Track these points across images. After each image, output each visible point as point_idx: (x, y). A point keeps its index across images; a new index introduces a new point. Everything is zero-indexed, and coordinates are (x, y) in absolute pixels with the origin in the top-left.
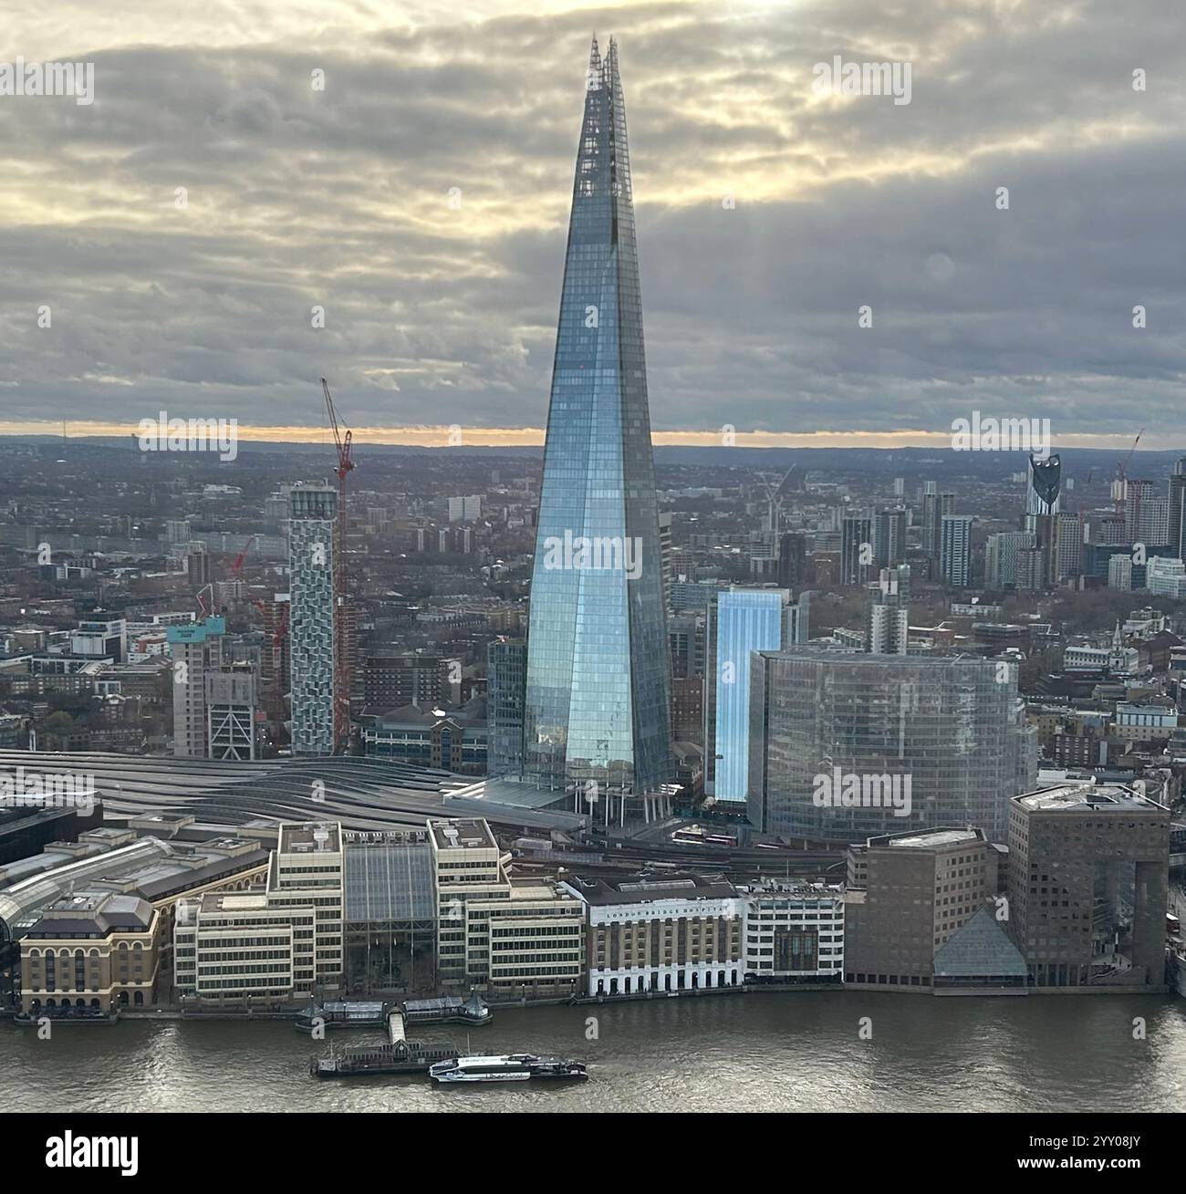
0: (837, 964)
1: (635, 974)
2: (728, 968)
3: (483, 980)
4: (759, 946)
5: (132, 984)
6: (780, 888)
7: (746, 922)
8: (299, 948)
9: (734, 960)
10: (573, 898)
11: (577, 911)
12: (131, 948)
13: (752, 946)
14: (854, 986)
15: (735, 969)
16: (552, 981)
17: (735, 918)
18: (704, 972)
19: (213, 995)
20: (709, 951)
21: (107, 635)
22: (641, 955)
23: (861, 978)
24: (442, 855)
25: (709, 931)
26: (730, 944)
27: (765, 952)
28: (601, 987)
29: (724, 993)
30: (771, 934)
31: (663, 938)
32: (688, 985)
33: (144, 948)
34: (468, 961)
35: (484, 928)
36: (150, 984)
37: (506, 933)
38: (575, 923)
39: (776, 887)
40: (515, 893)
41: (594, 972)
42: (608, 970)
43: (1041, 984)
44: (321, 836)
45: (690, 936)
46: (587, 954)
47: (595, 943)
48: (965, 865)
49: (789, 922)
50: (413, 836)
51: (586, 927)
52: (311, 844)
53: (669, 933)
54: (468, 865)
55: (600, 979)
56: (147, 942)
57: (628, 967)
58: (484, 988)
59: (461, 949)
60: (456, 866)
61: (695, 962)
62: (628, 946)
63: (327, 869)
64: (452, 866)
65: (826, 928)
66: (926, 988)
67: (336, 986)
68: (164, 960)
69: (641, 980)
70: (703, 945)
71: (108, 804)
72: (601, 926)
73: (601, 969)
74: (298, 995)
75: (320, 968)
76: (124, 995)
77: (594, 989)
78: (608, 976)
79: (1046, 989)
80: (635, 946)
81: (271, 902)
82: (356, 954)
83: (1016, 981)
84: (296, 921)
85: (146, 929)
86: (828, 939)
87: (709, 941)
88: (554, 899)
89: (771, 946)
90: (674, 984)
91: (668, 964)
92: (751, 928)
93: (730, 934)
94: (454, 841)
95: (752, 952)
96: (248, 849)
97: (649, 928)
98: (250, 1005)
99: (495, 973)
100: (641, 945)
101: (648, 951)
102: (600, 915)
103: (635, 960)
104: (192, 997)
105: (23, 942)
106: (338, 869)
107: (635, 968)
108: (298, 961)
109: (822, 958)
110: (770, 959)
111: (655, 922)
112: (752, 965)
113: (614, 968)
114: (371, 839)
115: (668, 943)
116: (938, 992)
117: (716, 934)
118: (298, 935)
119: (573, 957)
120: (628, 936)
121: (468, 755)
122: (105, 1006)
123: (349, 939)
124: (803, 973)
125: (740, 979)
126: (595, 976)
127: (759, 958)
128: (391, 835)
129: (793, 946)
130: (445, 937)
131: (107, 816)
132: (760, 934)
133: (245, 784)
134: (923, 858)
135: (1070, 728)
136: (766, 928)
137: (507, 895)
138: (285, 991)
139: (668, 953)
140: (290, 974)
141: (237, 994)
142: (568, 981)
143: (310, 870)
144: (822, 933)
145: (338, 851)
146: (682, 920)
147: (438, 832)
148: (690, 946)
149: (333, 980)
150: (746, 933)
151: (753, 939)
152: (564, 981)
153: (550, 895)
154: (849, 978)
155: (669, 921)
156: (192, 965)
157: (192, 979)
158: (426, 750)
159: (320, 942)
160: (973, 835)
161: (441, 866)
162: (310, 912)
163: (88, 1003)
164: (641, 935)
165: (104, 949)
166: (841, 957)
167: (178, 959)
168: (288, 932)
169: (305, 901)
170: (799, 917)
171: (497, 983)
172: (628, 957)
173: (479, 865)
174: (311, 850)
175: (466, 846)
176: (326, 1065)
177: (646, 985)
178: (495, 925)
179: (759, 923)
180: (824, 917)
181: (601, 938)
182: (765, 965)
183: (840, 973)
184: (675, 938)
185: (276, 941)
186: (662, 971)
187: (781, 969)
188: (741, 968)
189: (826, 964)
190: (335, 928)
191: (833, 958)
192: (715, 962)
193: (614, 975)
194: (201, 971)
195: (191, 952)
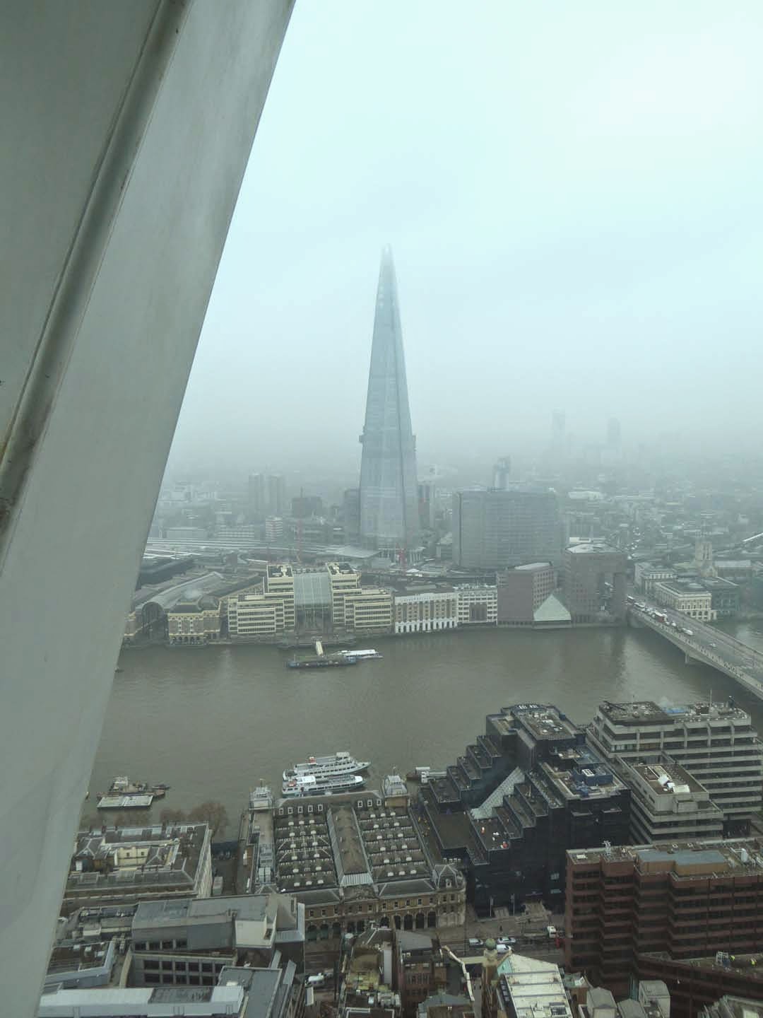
0: (495, 617)
1: (413, 623)
2: (451, 620)
3: (353, 627)
4: (463, 611)
5: (212, 631)
6: (471, 588)
7: (458, 602)
8: (278, 615)
9: (453, 617)
10: (387, 593)
11: (389, 599)
12: (211, 616)
13: (460, 611)
14: (502, 626)
15: (454, 621)
17: (453, 601)
18: (441, 622)
19: (244, 635)
20: (443, 614)
21: (186, 490)
22: (416, 616)
23: (504, 623)
24: (334, 577)
26: (451, 611)
27: (465, 614)
28: (399, 629)
29: (446, 632)
30: (468, 606)
31: (424, 609)
32: (435, 627)
33: (216, 617)
34: (346, 620)
35: (352, 606)
36: (219, 630)
37: (360, 608)
38: (389, 603)
39: (469, 587)
40: (364, 592)
41: (397, 623)
42: (402, 623)
43: (577, 623)
44: (284, 570)
45: (435, 608)
46: (394, 616)
47: (397, 612)
48: (545, 577)
49: (475, 601)
50: (321, 570)
51: (393, 605)
52: (280, 574)
53: (426, 607)
54: (344, 581)
55: (399, 626)
56: (217, 614)
57: (410, 621)
58: (352, 631)
59: (342, 615)
60: (340, 581)
61: (438, 618)
62: (410, 613)
63: (287, 584)
64: (337, 581)
65: (490, 603)
66: (531, 626)
67: (293, 631)
68: (224, 622)
69: (416, 626)
72: (399, 605)
73: (400, 622)
74: (277, 634)
75: (286, 623)
76: (209, 635)
77: (397, 631)
78: (402, 625)
79: (579, 625)
80: (413, 612)
81: (265, 597)
82: (300, 618)
83: (567, 622)
84: (277, 605)
85: (217, 609)
86: (491, 608)
87: (443, 610)
89: (468, 611)
90: (429, 628)
91: (427, 619)
92: (460, 604)
93: (451, 607)
94: (338, 571)
95: (460, 614)
97: (418, 605)
98: (259, 639)
99: (357, 624)
100: (416, 612)
101: (418, 614)
102: (399, 600)
103: (413, 618)
104: (236, 636)
105: (169, 614)
106: (292, 584)
107: (413, 621)
108: (277, 621)
109: (489, 615)
110: (468, 616)
111: (421, 603)
112: (460, 619)
113: (405, 621)
115: (427, 611)
116: (536, 628)
117: (446, 607)
118: (277, 610)
119: (389, 617)
120: (410, 608)
121: (335, 536)
122: (202, 639)
123: (298, 611)
124: (481, 622)
125: (456, 625)
126: (397, 625)
127: (463, 616)
129: (478, 611)
130: (336, 610)
132: (463, 606)
134: (529, 575)
136: (466, 604)
137: (360, 593)
138: (274, 633)
139: (427, 615)
140: (274, 626)
141: (255, 634)
142: (386, 627)
143: (280, 584)
144: (488, 605)
145: (292, 576)
146: (432, 602)
147: (331, 568)
148: (435, 613)
149: (292, 628)
150: (458, 606)
151: (460, 609)
152: (384, 627)
153: (378, 593)
154: (500, 623)
156: (235, 623)
157: (236, 628)
159: (286, 613)
160: (548, 564)
161: (333, 582)
162: (282, 601)
163: (189, 638)
164: (416, 608)
165: (201, 617)
166: (496, 615)
167: (230, 621)
168: (273, 609)
169: (279, 597)
170: (479, 599)
171: (357, 628)
173: (348, 581)
174: (280, 576)
175: (343, 573)
176: (293, 663)
177: (418, 629)
178: (356, 605)
179: (463, 602)
180: (489, 599)
181: (399, 609)
182: (466, 619)
183: (495, 622)
184: (429, 609)
185: (268, 613)
186: (424, 622)
187: (472, 620)
188: (456, 620)
189: (490, 618)
190: (292, 607)
191: (493, 615)
192: (445, 618)
193: (405, 624)
194: (240, 625)
195: (235, 618)
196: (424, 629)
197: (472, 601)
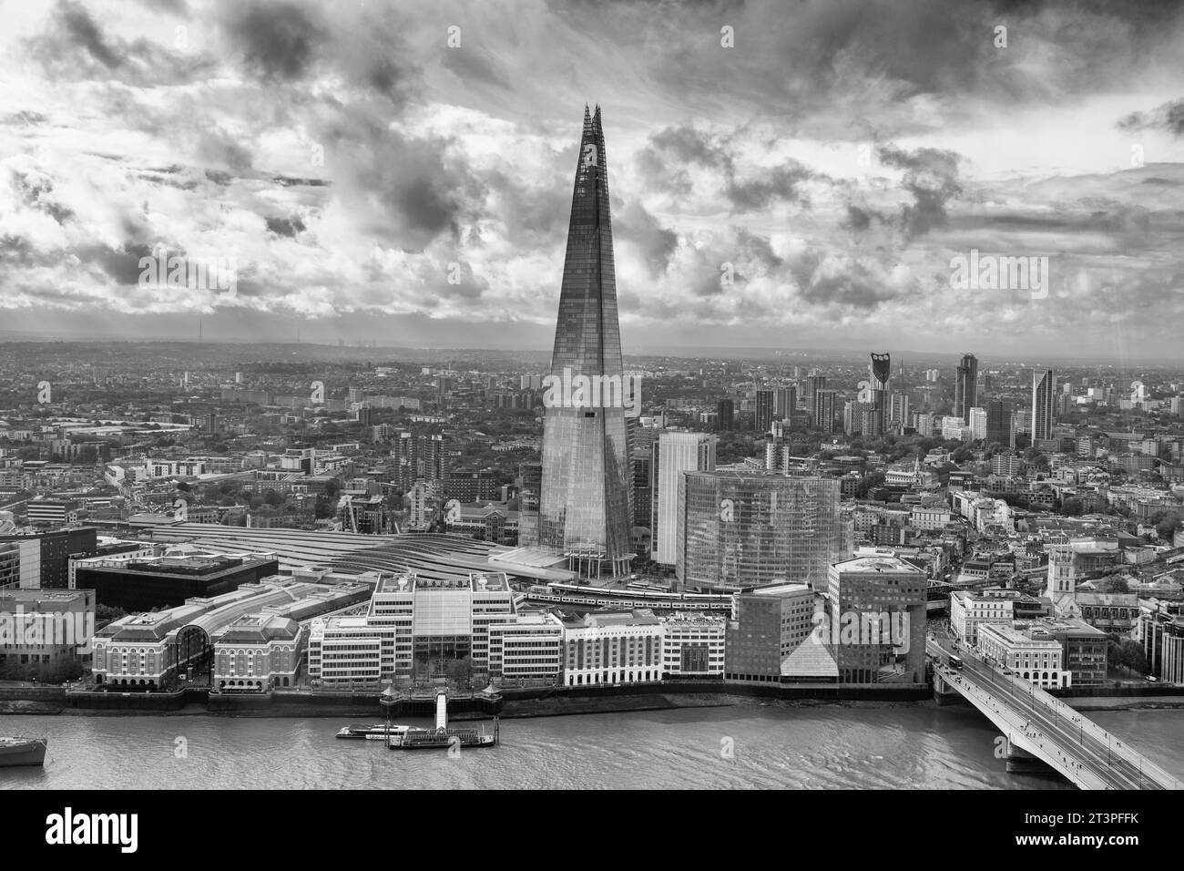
0: (721, 668)
1: (593, 672)
2: (652, 668)
3: (499, 674)
4: (672, 655)
5: (282, 673)
6: (686, 619)
7: (664, 640)
8: (385, 652)
9: (656, 664)
10: (555, 624)
11: (558, 632)
12: (282, 650)
13: (667, 655)
14: (731, 681)
15: (657, 670)
16: (541, 676)
17: (657, 638)
18: (637, 671)
19: (332, 681)
20: (640, 658)
22: (597, 660)
23: (735, 677)
24: (475, 595)
25: (640, 646)
26: (653, 654)
27: (675, 659)
28: (571, 680)
29: (649, 685)
30: (679, 648)
31: (611, 650)
32: (627, 679)
33: (291, 650)
34: (490, 662)
35: (500, 641)
36: (293, 673)
37: (513, 644)
38: (556, 639)
39: (683, 619)
40: (521, 620)
41: (567, 670)
42: (576, 669)
43: (848, 681)
45: (628, 649)
46: (563, 659)
47: (568, 652)
49: (690, 641)
50: (460, 583)
51: (563, 642)
52: (395, 587)
53: (615, 647)
54: (491, 602)
55: (571, 676)
56: (293, 647)
57: (589, 667)
58: (499, 679)
59: (485, 655)
60: (484, 602)
61: (631, 665)
62: (589, 654)
63: (404, 603)
64: (481, 602)
65: (713, 644)
66: (776, 683)
67: (408, 676)
68: (301, 658)
69: (597, 676)
70: (636, 655)
71: (281, 560)
72: (572, 642)
73: (572, 668)
74: (383, 681)
75: (398, 664)
76: (277, 679)
77: (567, 683)
78: (576, 673)
79: (850, 685)
80: (593, 655)
81: (369, 623)
82: (420, 656)
83: (833, 679)
84: (383, 635)
85: (292, 638)
86: (714, 652)
87: (640, 652)
88: (545, 624)
89: (679, 655)
90: (618, 679)
91: (614, 666)
92: (666, 644)
93: (653, 648)
94: (484, 587)
95: (667, 659)
96: (362, 590)
97: (602, 643)
98: (353, 687)
99: (506, 670)
100: (597, 654)
101: (601, 657)
103: (593, 663)
104: (319, 682)
105: (217, 645)
106: (411, 603)
107: (593, 669)
108: (384, 660)
109: (711, 663)
110: (678, 663)
111: (606, 639)
112: (667, 667)
113: (580, 667)
114: (434, 583)
115: (615, 653)
116: (784, 686)
117: (644, 648)
118: (384, 643)
119: (555, 661)
120: (589, 648)
121: (508, 533)
122: (265, 686)
123: (417, 647)
124: (699, 673)
125: (660, 677)
126: (568, 673)
127: (671, 663)
128: (447, 582)
130: (475, 647)
131: (281, 567)
132: (672, 648)
133: (370, 549)
134: (776, 601)
135: (883, 521)
136: (676, 644)
137: (515, 621)
138: (376, 679)
140: (379, 668)
141: (346, 680)
142: (551, 676)
143: (391, 603)
144: (711, 648)
145: (411, 591)
146: (623, 639)
148: (628, 657)
149: (407, 672)
150: (663, 647)
151: (667, 651)
152: (548, 676)
153: (541, 622)
154: (728, 676)
155: (615, 639)
156: (318, 662)
157: (319, 670)
158: (483, 530)
159: (398, 648)
160: (806, 587)
161: (475, 602)
162: (392, 629)
164: (597, 647)
165: (266, 651)
166: (723, 663)
167: (310, 658)
168: (378, 641)
169: (390, 623)
170: (697, 637)
171: (507, 676)
172: (589, 661)
173: (498, 602)
174: (394, 591)
175: (491, 589)
177: (600, 680)
178: (505, 639)
179: (672, 641)
180: (712, 637)
181: (572, 649)
182: (675, 667)
183: (722, 674)
184: (618, 649)
185: (370, 647)
186: (611, 670)
187: (685, 670)
188: (661, 670)
189: (713, 668)
190: (408, 640)
191: (718, 663)
192: (644, 665)
193: (580, 672)
194: (325, 665)
195: (319, 653)
196: (610, 680)
197: (685, 641)
